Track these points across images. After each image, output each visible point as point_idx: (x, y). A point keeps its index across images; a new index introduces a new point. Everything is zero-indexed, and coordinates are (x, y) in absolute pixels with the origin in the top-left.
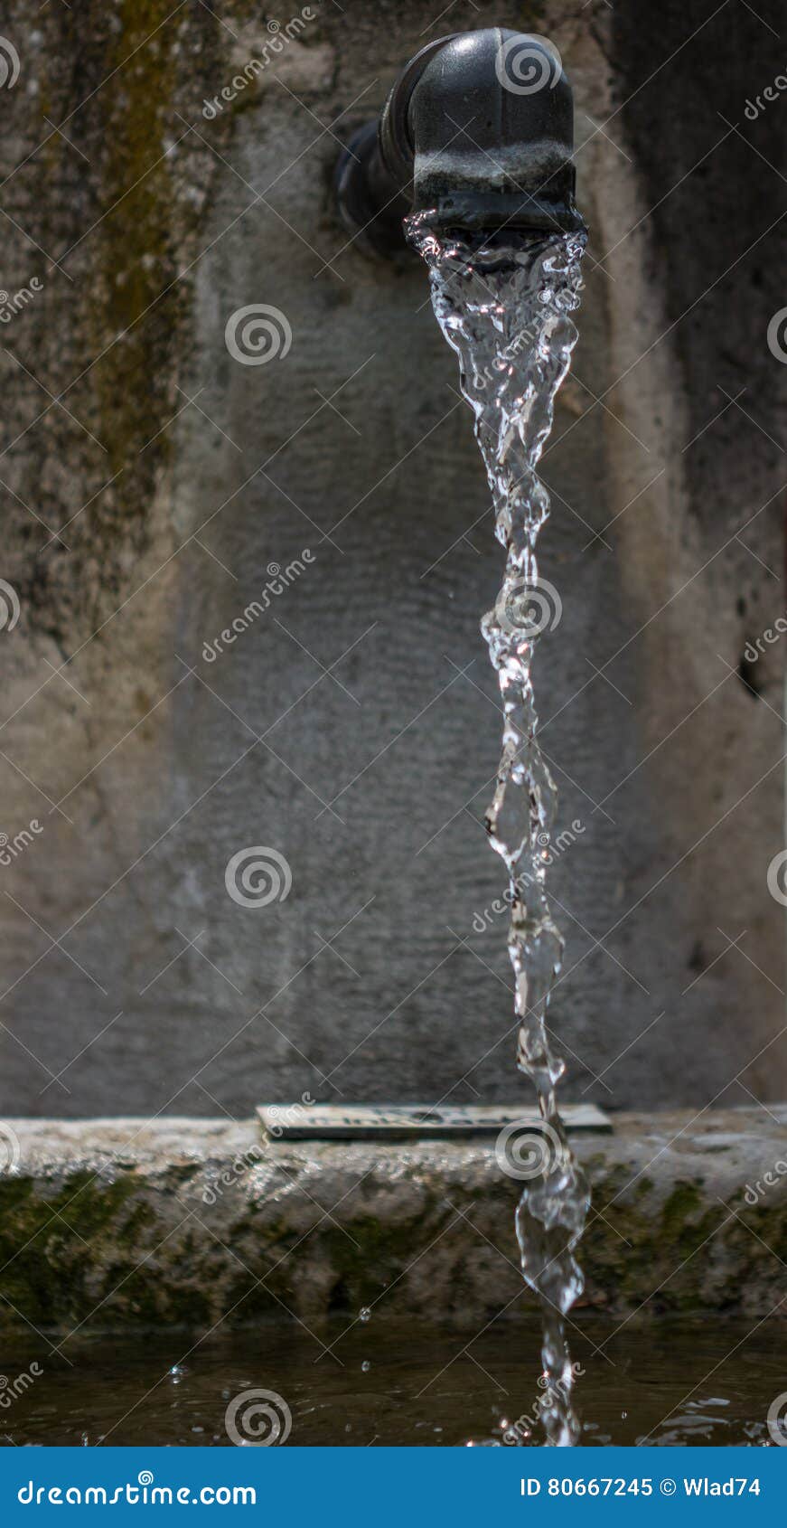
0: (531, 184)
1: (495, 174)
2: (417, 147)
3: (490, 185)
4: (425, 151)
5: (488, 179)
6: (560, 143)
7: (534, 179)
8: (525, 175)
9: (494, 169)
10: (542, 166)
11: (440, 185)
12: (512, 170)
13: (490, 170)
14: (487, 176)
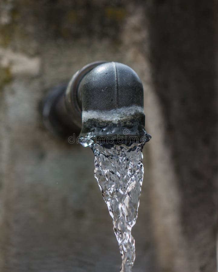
0: (129, 123)
1: (114, 119)
2: (83, 109)
3: (113, 124)
4: (86, 110)
5: (112, 121)
6: (139, 106)
7: (130, 120)
8: (126, 119)
9: (114, 117)
10: (133, 116)
11: (93, 124)
12: (121, 117)
13: (113, 118)
14: (111, 120)
